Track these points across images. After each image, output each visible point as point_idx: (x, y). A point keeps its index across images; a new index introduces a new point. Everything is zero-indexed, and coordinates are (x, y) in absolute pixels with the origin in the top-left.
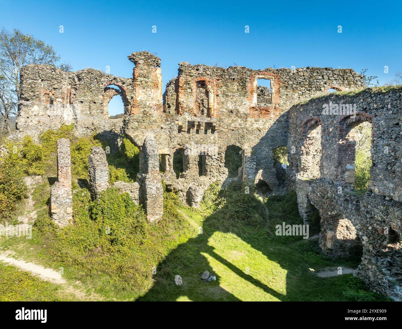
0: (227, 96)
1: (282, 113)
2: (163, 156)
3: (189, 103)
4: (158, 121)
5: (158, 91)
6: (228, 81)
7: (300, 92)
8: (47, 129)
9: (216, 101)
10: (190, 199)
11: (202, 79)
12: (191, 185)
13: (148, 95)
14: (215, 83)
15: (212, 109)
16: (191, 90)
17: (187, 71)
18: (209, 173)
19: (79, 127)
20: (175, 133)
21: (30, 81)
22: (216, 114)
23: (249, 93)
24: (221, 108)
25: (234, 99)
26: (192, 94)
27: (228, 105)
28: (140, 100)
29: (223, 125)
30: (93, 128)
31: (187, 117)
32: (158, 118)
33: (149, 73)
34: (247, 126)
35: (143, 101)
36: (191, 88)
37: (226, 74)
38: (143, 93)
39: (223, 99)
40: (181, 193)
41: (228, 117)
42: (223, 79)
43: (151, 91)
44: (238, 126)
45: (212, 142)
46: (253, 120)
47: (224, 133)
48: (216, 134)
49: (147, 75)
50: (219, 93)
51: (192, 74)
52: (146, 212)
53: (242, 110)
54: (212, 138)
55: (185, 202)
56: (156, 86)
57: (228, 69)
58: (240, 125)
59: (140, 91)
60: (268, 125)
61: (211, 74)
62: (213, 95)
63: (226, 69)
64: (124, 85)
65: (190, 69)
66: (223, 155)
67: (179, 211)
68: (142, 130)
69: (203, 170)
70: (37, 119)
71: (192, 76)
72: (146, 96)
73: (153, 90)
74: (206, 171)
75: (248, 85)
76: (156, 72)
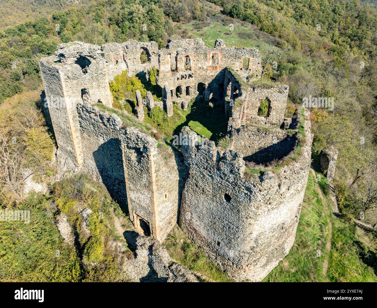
0: (198, 61)
1: (223, 69)
2: (171, 91)
3: (182, 67)
4: (169, 77)
5: (169, 65)
6: (199, 54)
7: (231, 60)
8: (116, 75)
9: (193, 63)
10: (183, 107)
11: (187, 55)
12: (183, 101)
13: (165, 67)
17: (180, 53)
18: (190, 94)
19: (129, 72)
20: (176, 80)
21: (107, 53)
22: (193, 69)
23: (208, 60)
24: (196, 66)
25: (202, 63)
27: (199, 65)
29: (196, 74)
30: (136, 71)
31: (181, 73)
34: (207, 74)
36: (182, 60)
37: (198, 51)
38: (163, 67)
39: (196, 62)
40: (179, 104)
41: (199, 70)
42: (196, 53)
43: (166, 65)
44: (203, 74)
46: (210, 72)
47: (197, 77)
48: (193, 78)
49: (164, 59)
50: (195, 59)
52: (167, 113)
53: (205, 67)
54: (192, 80)
55: (180, 107)
56: (168, 63)
58: (204, 74)
60: (216, 74)
61: (191, 52)
62: (192, 60)
64: (148, 47)
66: (197, 87)
67: (178, 112)
68: (164, 82)
69: (188, 93)
70: (112, 70)
71: (183, 55)
74: (189, 93)
75: (208, 56)
76: (168, 57)
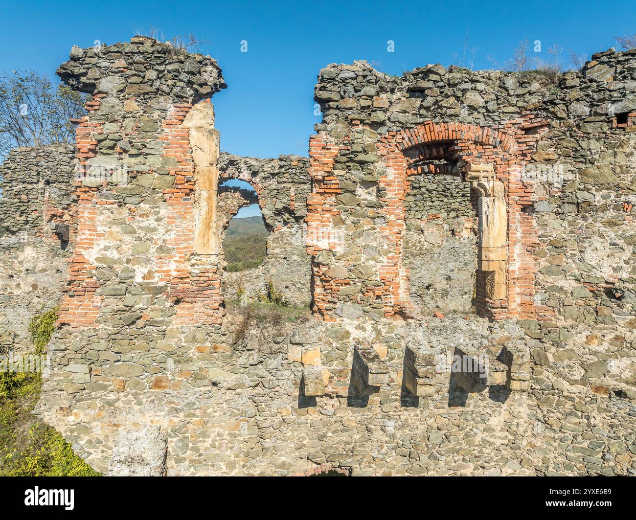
0: (582, 207)
3: (363, 258)
4: (192, 353)
5: (196, 212)
6: (589, 128)
9: (519, 235)
11: (439, 131)
13: (142, 233)
14: (514, 148)
15: (499, 278)
16: (379, 190)
17: (350, 102)
22: (518, 300)
24: (548, 272)
26: (382, 211)
27: (589, 255)
28: (97, 260)
29: (559, 358)
31: (350, 325)
32: (194, 340)
33: (149, 129)
35: (115, 262)
36: (374, 183)
37: (575, 94)
38: (115, 229)
39: (557, 228)
41: (591, 318)
42: (555, 123)
43: (157, 213)
45: (498, 442)
47: (569, 405)
49: (138, 142)
50: (538, 194)
51: (380, 116)
56: (183, 188)
57: (585, 69)
59: (101, 218)
61: (492, 106)
62: (501, 207)
63: (575, 69)
65: (371, 90)
68: (112, 396)
70: (31, 279)
71: (382, 124)
72: (128, 238)
73: (164, 211)
76: (186, 123)
